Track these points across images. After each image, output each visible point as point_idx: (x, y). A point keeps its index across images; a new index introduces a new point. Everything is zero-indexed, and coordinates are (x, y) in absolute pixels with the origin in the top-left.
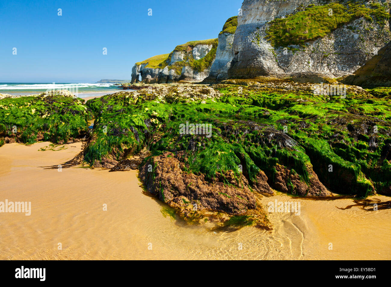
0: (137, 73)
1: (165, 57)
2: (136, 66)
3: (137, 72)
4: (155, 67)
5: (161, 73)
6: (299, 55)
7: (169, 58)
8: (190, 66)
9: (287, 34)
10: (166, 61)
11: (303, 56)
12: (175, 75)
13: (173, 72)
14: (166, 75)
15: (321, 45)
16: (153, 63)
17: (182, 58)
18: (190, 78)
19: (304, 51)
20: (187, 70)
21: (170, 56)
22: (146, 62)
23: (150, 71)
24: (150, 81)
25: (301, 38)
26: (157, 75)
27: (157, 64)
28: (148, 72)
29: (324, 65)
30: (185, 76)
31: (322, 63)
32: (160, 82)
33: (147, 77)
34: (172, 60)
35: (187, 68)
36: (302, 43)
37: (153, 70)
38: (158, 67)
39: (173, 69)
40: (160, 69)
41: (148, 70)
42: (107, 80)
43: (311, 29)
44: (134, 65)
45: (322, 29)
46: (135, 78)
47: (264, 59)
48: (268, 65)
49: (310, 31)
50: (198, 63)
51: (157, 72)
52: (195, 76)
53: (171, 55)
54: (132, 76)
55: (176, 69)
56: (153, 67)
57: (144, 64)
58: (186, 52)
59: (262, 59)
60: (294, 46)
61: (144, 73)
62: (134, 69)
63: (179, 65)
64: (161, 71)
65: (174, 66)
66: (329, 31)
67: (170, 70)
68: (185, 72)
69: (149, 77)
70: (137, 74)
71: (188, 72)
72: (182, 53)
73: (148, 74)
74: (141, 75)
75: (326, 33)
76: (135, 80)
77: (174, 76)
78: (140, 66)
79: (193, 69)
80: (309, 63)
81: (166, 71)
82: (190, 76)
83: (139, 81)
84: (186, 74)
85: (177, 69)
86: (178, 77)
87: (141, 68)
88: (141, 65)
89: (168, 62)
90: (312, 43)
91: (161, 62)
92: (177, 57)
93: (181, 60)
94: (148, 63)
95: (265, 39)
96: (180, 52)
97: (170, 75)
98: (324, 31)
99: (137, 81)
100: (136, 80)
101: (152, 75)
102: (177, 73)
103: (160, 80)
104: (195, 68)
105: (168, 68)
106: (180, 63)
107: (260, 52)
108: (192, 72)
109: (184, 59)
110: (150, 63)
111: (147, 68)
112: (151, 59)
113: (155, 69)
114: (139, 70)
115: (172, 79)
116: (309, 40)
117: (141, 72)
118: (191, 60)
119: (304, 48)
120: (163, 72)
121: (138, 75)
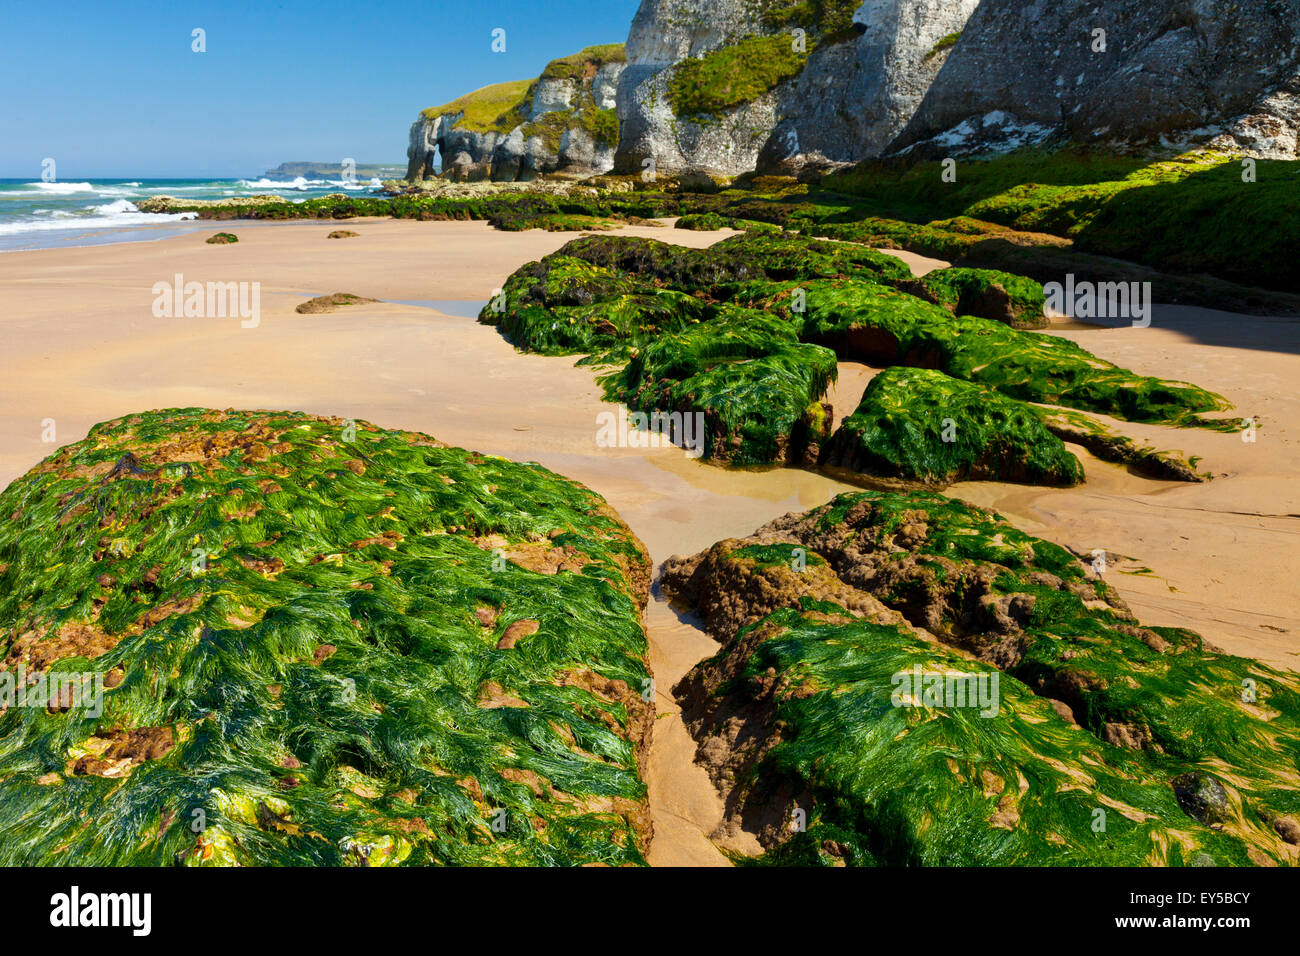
0: (428, 147)
1: (519, 92)
2: (426, 119)
3: (426, 141)
4: (484, 126)
5: (500, 149)
6: (713, 133)
7: (529, 98)
8: (585, 129)
9: (697, 93)
10: (517, 107)
11: (719, 134)
12: (545, 154)
13: (538, 143)
14: (515, 156)
15: (748, 115)
16: (480, 113)
17: (567, 101)
18: (583, 164)
19: (720, 126)
20: (575, 140)
21: (530, 92)
22: (455, 110)
23: (467, 141)
24: (466, 174)
25: (715, 103)
26: (490, 154)
27: (492, 115)
28: (463, 143)
29: (753, 152)
30: (568, 159)
31: (749, 148)
32: (499, 175)
33: (459, 160)
34: (535, 107)
35: (574, 134)
36: (716, 110)
37: (479, 136)
38: (495, 127)
39: (538, 136)
40: (498, 134)
41: (460, 139)
42: (305, 165)
43: (737, 84)
44: (416, 119)
45: (755, 86)
46: (419, 162)
47: (655, 138)
48: (661, 150)
49: (734, 87)
50: (609, 119)
51: (489, 143)
52: (598, 159)
53: (534, 90)
54: (410, 154)
55: (547, 137)
56: (478, 128)
57: (451, 114)
58: (579, 82)
59: (651, 139)
60: (705, 115)
61: (449, 146)
62: (416, 132)
63: (557, 124)
64: (501, 141)
65: (541, 128)
66: (765, 89)
67: (527, 137)
68: (567, 147)
69: (465, 160)
70: (427, 149)
71: (578, 148)
72: (565, 85)
73: (462, 150)
74: (442, 151)
75: (759, 93)
76: (421, 171)
77: (541, 158)
78: (438, 122)
79: (593, 136)
80: (727, 147)
81: (515, 143)
82: (583, 158)
83: (433, 172)
84: (571, 153)
85: (549, 136)
86: (552, 160)
87: (441, 127)
88: (439, 119)
89: (523, 111)
90: (733, 112)
91: (506, 109)
92: (551, 96)
93: (563, 105)
94: (462, 111)
95: (665, 98)
96: (561, 81)
97: (528, 155)
98: (756, 90)
99: (428, 173)
100: (423, 168)
101: (476, 153)
102: (551, 148)
103: (497, 169)
104: (599, 134)
105: (523, 131)
106: (559, 117)
107: (650, 124)
108: (591, 146)
109: (571, 103)
110: (469, 113)
111: (460, 129)
112: (472, 99)
113: (484, 135)
114: (434, 136)
115: (536, 166)
116: (729, 106)
117: (440, 141)
118: (589, 110)
119: (720, 120)
120: (508, 146)
121: (431, 154)
